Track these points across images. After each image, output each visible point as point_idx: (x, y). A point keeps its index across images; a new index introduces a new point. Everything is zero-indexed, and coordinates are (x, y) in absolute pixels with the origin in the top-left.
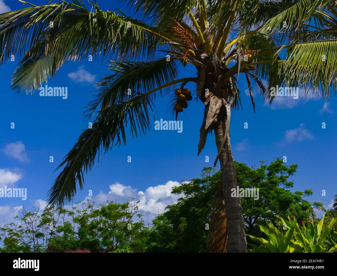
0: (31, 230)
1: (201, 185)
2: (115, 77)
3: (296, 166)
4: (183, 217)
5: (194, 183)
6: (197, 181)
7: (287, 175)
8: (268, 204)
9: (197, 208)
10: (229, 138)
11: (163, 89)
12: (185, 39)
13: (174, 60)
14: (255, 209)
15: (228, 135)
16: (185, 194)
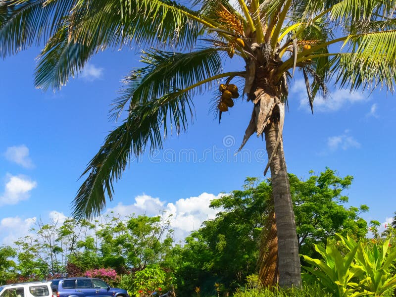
0: (49, 244)
1: (243, 198)
2: (147, 70)
3: (351, 179)
4: (222, 234)
5: (235, 196)
6: (238, 194)
7: (341, 188)
8: (318, 220)
9: (238, 223)
10: (282, 143)
11: (204, 85)
12: (232, 26)
13: (218, 51)
14: (305, 226)
15: (281, 140)
16: (225, 208)
